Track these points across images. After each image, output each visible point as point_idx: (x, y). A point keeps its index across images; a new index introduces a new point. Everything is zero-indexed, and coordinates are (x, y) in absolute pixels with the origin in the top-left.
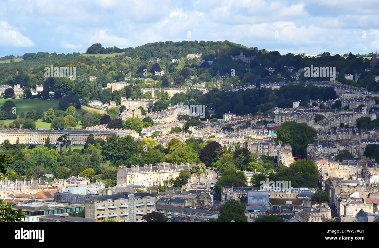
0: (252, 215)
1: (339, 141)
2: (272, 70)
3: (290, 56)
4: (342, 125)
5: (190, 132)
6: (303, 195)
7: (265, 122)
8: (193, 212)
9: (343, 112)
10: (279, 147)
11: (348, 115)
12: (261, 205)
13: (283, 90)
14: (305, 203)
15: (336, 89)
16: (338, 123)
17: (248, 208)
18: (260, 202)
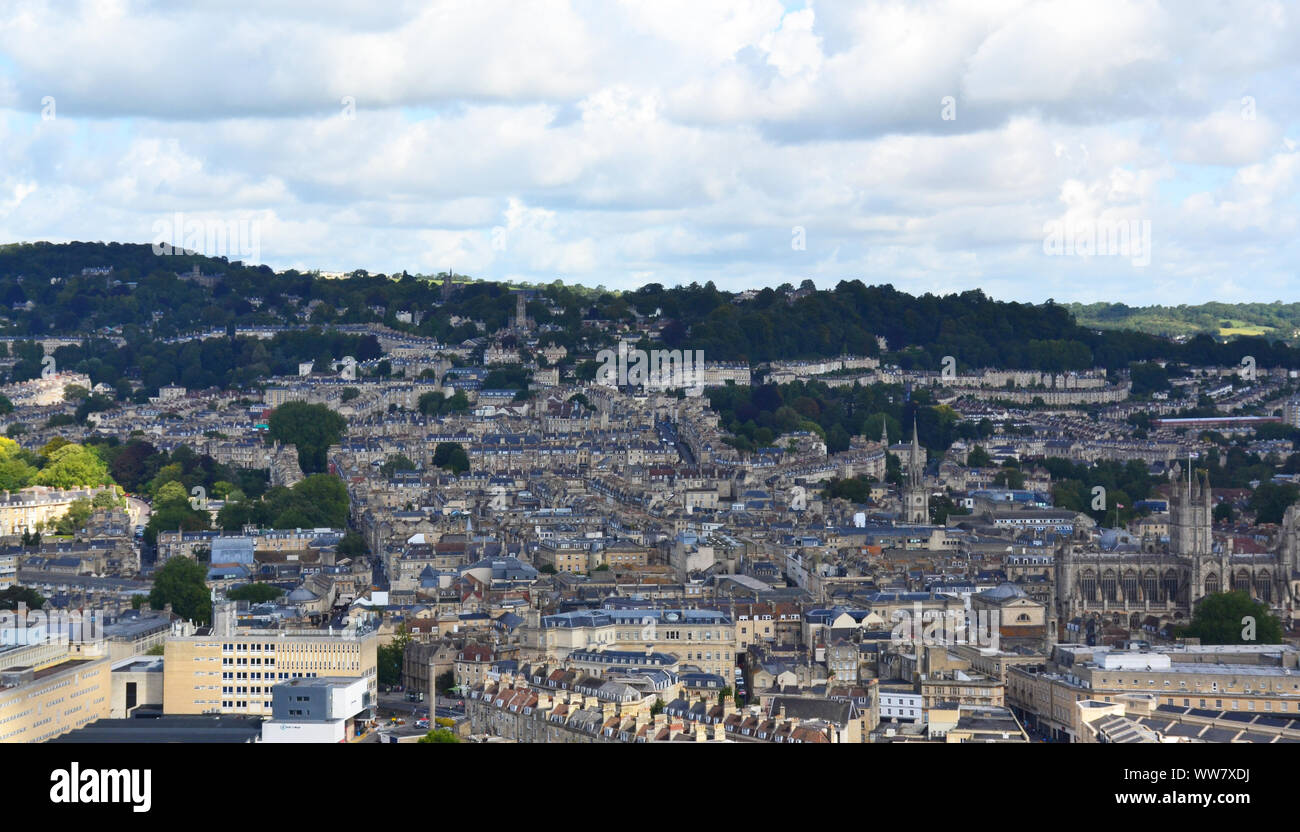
0: (221, 584)
1: (388, 438)
2: (257, 302)
3: (292, 274)
4: (393, 408)
5: (92, 425)
6: (321, 542)
7: (246, 404)
8: (99, 583)
9: (395, 384)
10: (273, 451)
11: (404, 389)
12: (238, 565)
13: (281, 339)
14: (325, 558)
15: (380, 340)
16: (385, 403)
17: (212, 572)
18: (237, 558)
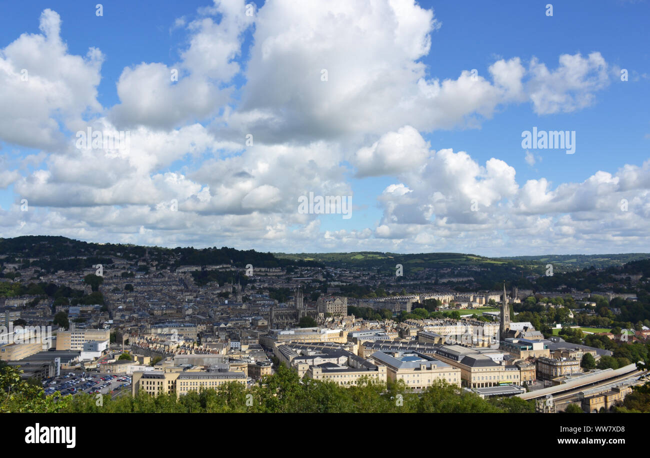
0: (71, 318)
1: (114, 283)
2: (83, 250)
3: (92, 244)
4: (115, 276)
5: (41, 279)
6: (96, 308)
7: (79, 275)
8: (40, 318)
9: (116, 270)
10: (85, 286)
11: (118, 271)
12: (76, 314)
13: (88, 259)
14: (97, 312)
15: (113, 259)
16: (113, 275)
17: (69, 315)
18: (75, 312)
